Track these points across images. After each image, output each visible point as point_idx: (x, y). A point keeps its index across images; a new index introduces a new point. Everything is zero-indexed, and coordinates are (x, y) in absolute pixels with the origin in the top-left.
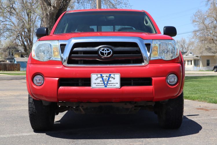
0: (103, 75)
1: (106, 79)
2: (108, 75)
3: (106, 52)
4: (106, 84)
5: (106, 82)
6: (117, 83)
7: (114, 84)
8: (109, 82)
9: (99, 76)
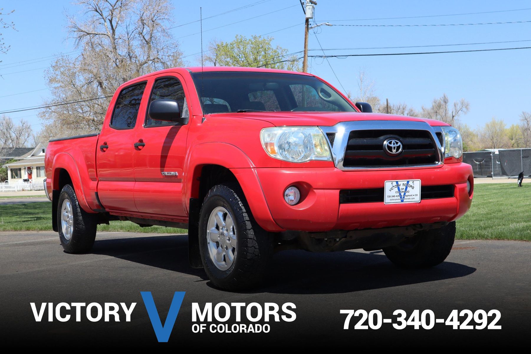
0: (399, 183)
1: (403, 189)
2: (406, 182)
3: (394, 146)
4: (402, 197)
5: (402, 194)
6: (417, 195)
7: (413, 197)
8: (407, 194)
9: (395, 184)
